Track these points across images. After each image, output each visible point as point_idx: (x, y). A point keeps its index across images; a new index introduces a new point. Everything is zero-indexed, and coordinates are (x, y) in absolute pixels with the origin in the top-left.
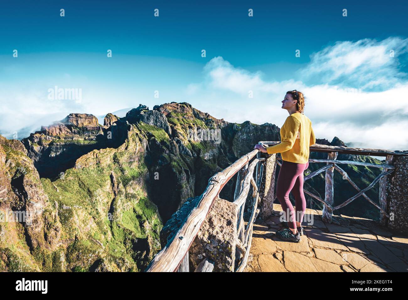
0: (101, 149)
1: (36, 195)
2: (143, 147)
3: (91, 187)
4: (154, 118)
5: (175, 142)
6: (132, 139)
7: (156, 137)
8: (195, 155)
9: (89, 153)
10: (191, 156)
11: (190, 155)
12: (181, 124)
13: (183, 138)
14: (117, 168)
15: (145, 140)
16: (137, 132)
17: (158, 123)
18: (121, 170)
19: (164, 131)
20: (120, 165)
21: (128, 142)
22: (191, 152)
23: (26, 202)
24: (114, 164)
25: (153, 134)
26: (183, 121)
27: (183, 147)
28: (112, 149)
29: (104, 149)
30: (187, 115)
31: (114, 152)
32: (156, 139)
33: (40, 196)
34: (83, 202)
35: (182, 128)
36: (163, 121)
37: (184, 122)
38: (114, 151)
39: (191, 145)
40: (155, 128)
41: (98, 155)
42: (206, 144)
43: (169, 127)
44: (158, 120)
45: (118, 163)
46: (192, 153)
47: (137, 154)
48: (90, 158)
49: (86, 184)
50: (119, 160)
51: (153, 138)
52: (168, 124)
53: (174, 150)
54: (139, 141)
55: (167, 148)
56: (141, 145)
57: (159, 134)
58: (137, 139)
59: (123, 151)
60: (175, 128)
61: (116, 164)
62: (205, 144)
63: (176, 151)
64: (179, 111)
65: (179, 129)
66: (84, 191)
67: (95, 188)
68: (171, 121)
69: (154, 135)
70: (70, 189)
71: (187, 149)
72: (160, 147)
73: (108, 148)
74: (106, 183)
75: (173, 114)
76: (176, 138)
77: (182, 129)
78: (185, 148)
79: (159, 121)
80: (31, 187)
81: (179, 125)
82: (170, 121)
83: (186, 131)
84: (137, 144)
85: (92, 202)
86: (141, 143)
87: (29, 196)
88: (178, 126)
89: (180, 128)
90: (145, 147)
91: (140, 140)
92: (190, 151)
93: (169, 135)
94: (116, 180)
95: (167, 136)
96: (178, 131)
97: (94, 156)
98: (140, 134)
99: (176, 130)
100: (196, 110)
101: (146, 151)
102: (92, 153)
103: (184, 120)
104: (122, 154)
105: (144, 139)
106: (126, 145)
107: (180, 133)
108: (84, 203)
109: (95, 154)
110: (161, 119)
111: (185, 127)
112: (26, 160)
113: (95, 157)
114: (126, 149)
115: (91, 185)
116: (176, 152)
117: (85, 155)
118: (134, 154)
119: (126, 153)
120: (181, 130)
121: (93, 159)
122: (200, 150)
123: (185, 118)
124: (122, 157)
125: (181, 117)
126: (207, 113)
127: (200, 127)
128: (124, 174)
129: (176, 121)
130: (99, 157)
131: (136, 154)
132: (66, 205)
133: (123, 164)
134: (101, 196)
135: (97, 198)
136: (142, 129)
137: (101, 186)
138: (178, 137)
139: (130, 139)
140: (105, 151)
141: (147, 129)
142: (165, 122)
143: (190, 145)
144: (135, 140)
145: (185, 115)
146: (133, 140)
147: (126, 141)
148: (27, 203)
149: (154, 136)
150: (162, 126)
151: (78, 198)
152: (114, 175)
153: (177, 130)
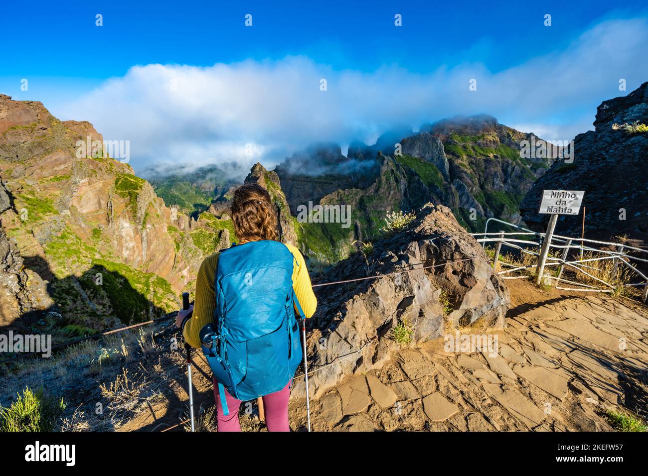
0: (347, 189)
1: (289, 233)
2: (400, 191)
3: (334, 235)
4: (421, 146)
5: (453, 187)
6: (385, 179)
7: (421, 176)
8: (490, 213)
9: (334, 193)
10: (482, 216)
11: (481, 213)
12: (469, 156)
13: (470, 182)
14: (363, 217)
15: (403, 181)
16: (393, 168)
17: (427, 154)
18: (368, 220)
19: (435, 167)
20: (367, 213)
21: (380, 181)
22: (483, 207)
23: (281, 237)
24: (360, 211)
25: (417, 172)
26: (474, 150)
27: (468, 198)
28: (359, 190)
29: (349, 190)
30: (484, 139)
31: (361, 195)
32: (421, 181)
33: (291, 234)
34: (326, 251)
35: (471, 163)
36: (437, 150)
37: (477, 151)
38: (361, 193)
39: (485, 195)
40: (421, 162)
41: (342, 197)
42: (518, 196)
43: (446, 160)
44: (427, 149)
45: (365, 210)
46: (485, 210)
47: (391, 200)
48: (334, 200)
49: (329, 230)
50: (366, 207)
51: (417, 178)
52: (445, 155)
53: (451, 201)
54: (394, 182)
55: (438, 197)
56: (397, 188)
57: (427, 172)
58: (392, 180)
59: (372, 194)
60: (458, 162)
61: (362, 212)
62: (515, 195)
63: (454, 202)
64: (469, 131)
65: (464, 166)
66: (327, 238)
67: (338, 238)
68: (450, 151)
69: (419, 173)
70: (314, 233)
71: (476, 201)
72: (428, 194)
73: (354, 189)
74: (350, 234)
75: (457, 139)
76: (458, 180)
77: (469, 165)
78: (471, 199)
79: (429, 150)
80: (285, 223)
81: (465, 157)
82: (448, 150)
83: (477, 168)
84: (392, 187)
85: (334, 253)
86: (397, 185)
87: (283, 232)
88: (462, 160)
89: (466, 163)
90: (403, 191)
91: (397, 181)
92: (481, 207)
93: (444, 174)
94: (361, 233)
95: (440, 175)
96: (463, 168)
97: (338, 197)
98: (397, 170)
99: (458, 167)
100: (505, 127)
101: (403, 198)
102: (337, 194)
103: (477, 148)
104: (370, 198)
105: (402, 179)
106: (376, 186)
107: (465, 173)
108: (328, 253)
109: (339, 194)
110: (433, 147)
111: (476, 161)
112: (281, 193)
113: (340, 198)
114: (377, 191)
115: (334, 233)
116: (454, 206)
117: (330, 195)
118: (386, 201)
119: (376, 198)
120: (468, 167)
121: (337, 201)
122: (502, 207)
123: (479, 145)
124: (370, 202)
125: (470, 145)
126: (531, 134)
127: (510, 161)
128: (371, 226)
129: (459, 149)
130: (344, 199)
131: (389, 200)
132: (312, 250)
133: (371, 213)
134: (344, 248)
135: (340, 250)
136: (401, 164)
137: (344, 236)
138: (461, 178)
139: (383, 178)
140: (351, 192)
141: (408, 164)
142: (438, 153)
143: (482, 195)
144: (389, 180)
145: (479, 138)
146: (387, 180)
147: (376, 180)
148: (282, 239)
149: (417, 174)
150: (432, 159)
151: (322, 244)
152: (359, 224)
153: (460, 166)
